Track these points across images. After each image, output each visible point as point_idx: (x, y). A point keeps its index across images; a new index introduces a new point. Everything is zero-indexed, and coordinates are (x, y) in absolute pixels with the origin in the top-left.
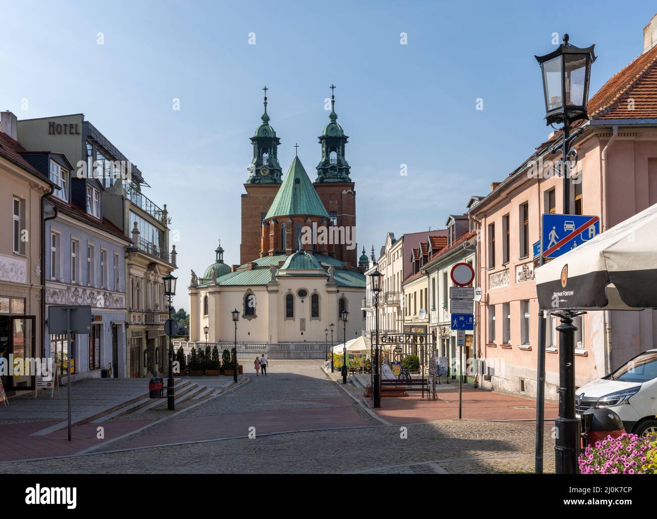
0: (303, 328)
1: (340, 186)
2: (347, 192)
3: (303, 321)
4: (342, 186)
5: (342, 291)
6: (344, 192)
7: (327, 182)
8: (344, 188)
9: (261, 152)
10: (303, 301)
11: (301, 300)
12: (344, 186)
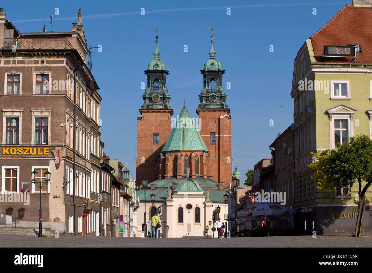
0: (189, 230)
1: (218, 111)
2: (224, 116)
3: (189, 225)
4: (220, 111)
5: (215, 205)
6: (222, 117)
7: (208, 108)
8: (222, 113)
9: (153, 82)
10: (189, 212)
11: (188, 211)
12: (222, 111)
